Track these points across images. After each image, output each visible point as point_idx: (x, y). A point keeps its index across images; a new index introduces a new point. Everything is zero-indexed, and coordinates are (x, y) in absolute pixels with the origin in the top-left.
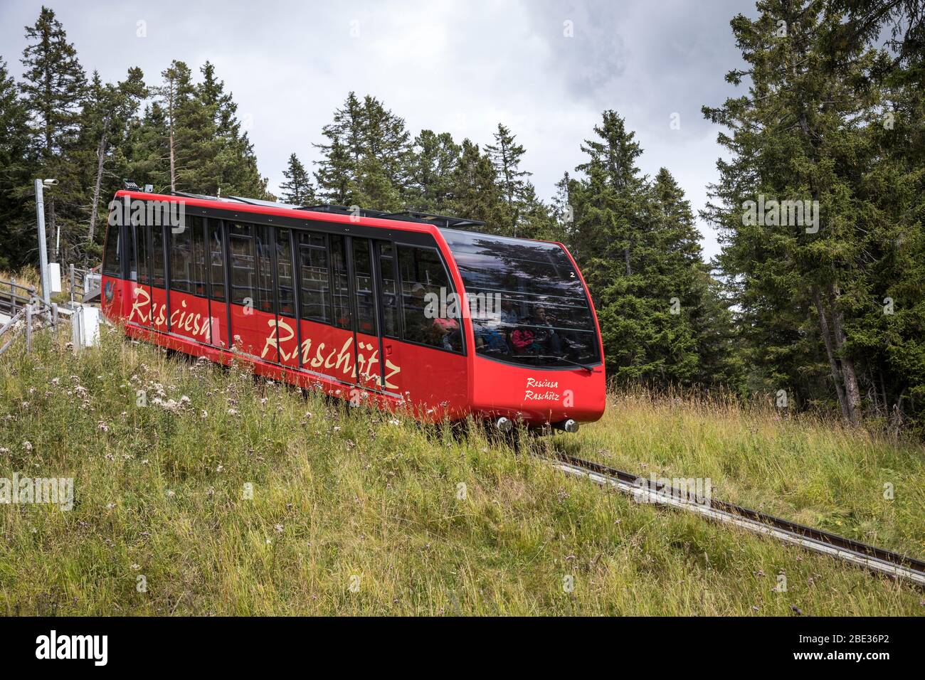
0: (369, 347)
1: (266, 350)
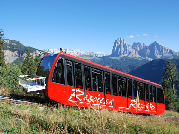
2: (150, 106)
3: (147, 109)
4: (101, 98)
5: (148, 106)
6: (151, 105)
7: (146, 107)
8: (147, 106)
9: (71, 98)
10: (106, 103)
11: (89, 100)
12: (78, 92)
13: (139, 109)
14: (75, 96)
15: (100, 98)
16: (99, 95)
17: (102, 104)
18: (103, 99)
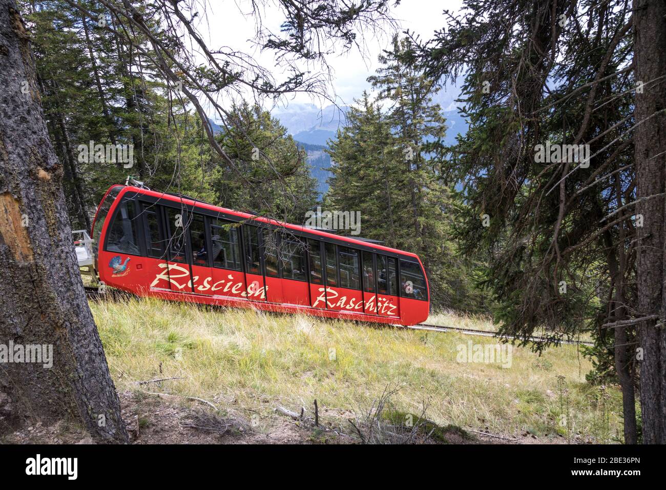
0: (384, 299)
1: (317, 303)
2: (379, 304)
3: (371, 309)
4: (235, 282)
5: (372, 304)
6: (383, 303)
7: (368, 305)
8: (370, 305)
9: (155, 282)
10: (247, 293)
11: (201, 286)
12: (173, 269)
13: (344, 309)
14: (167, 279)
15: (231, 283)
16: (230, 277)
17: (239, 295)
18: (240, 284)
